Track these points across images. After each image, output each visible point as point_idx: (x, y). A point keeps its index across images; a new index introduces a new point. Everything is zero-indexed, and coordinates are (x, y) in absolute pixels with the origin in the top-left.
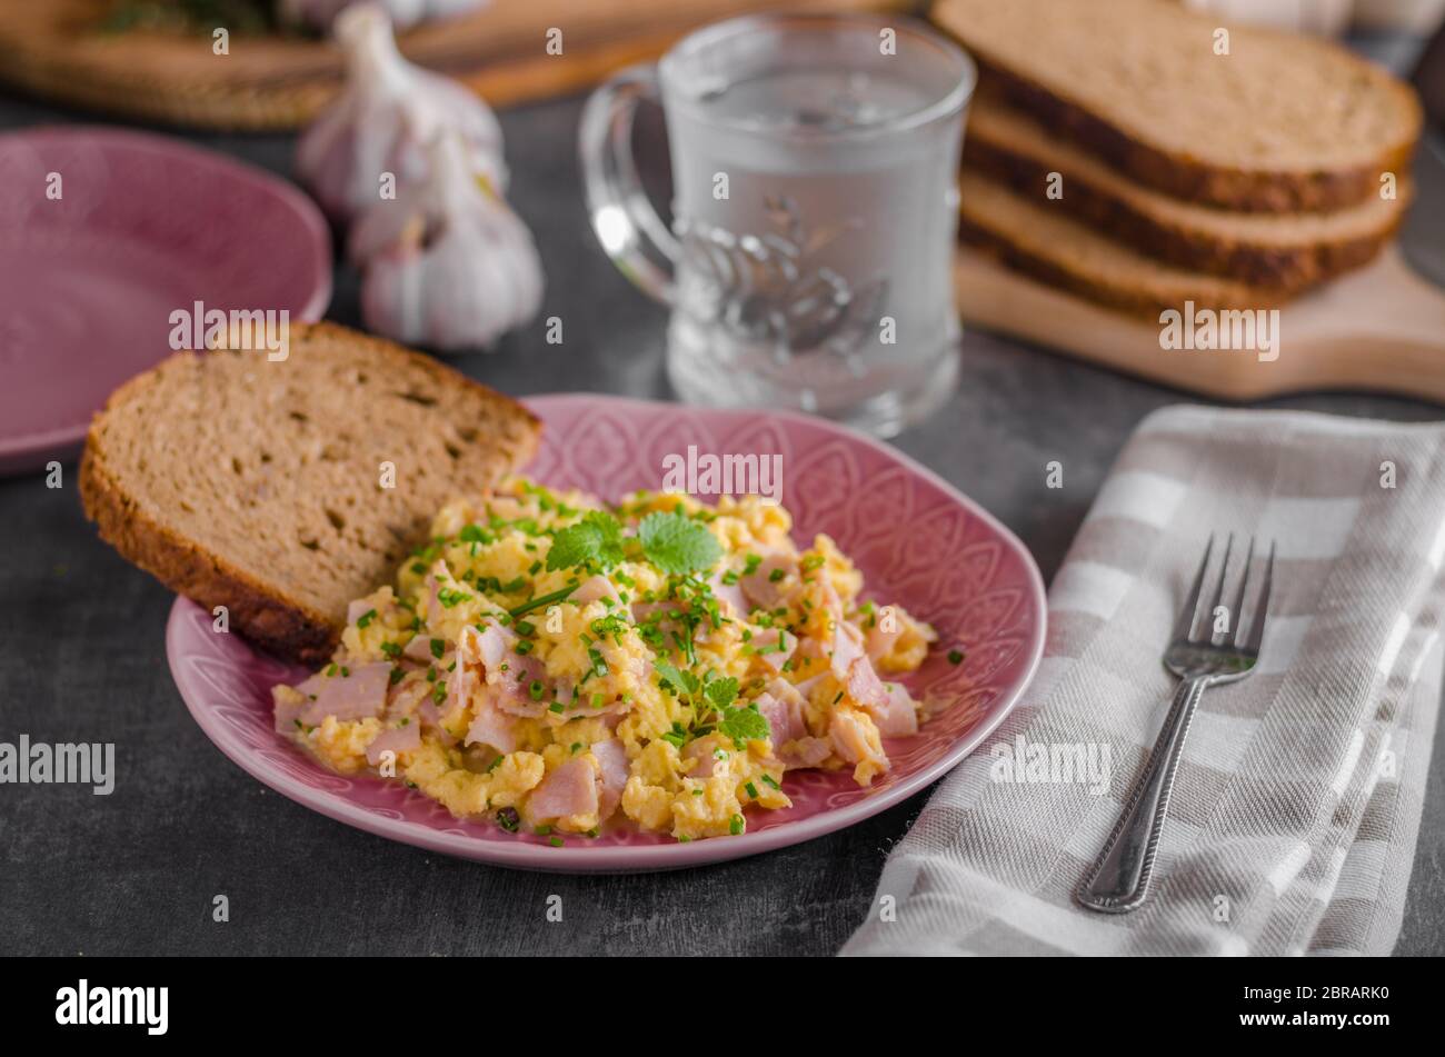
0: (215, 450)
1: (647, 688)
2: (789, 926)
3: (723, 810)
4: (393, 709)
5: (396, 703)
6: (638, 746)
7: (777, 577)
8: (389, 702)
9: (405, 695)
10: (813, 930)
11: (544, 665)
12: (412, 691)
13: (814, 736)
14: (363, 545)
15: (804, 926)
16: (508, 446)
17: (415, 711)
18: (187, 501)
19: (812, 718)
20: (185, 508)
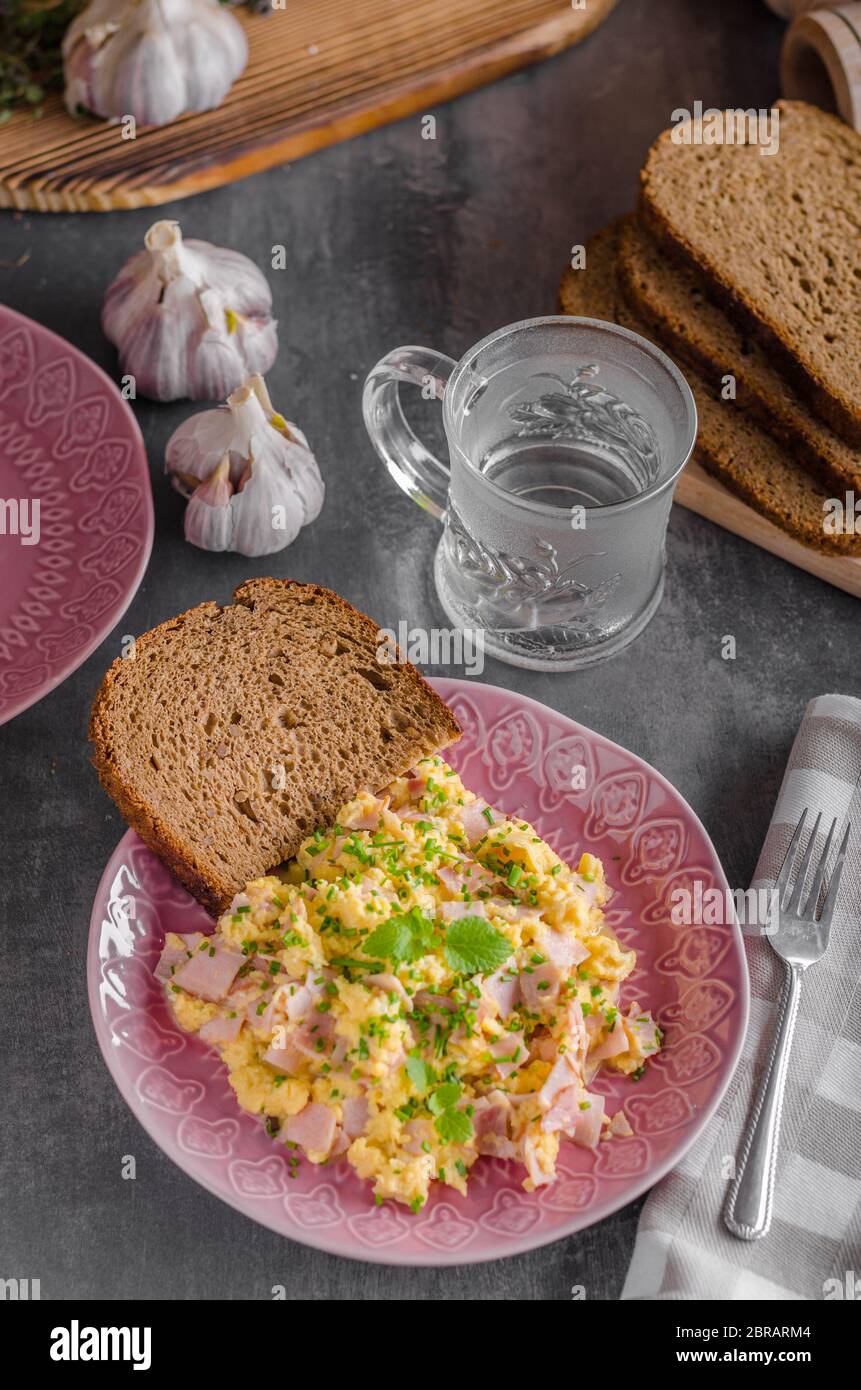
0: (198, 705)
1: (393, 1077)
2: (568, 1256)
3: (411, 1190)
4: (232, 999)
5: (235, 996)
6: (377, 1109)
7: (544, 987)
8: (230, 993)
9: (241, 994)
10: (586, 1261)
11: (335, 1021)
12: (247, 993)
13: (510, 1139)
14: (285, 811)
15: (579, 1256)
16: (428, 745)
17: (244, 1009)
18: (158, 756)
19: (515, 1123)
20: (153, 761)
